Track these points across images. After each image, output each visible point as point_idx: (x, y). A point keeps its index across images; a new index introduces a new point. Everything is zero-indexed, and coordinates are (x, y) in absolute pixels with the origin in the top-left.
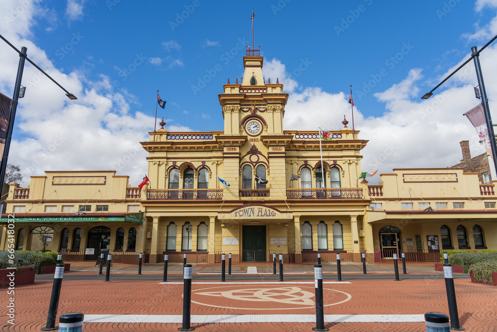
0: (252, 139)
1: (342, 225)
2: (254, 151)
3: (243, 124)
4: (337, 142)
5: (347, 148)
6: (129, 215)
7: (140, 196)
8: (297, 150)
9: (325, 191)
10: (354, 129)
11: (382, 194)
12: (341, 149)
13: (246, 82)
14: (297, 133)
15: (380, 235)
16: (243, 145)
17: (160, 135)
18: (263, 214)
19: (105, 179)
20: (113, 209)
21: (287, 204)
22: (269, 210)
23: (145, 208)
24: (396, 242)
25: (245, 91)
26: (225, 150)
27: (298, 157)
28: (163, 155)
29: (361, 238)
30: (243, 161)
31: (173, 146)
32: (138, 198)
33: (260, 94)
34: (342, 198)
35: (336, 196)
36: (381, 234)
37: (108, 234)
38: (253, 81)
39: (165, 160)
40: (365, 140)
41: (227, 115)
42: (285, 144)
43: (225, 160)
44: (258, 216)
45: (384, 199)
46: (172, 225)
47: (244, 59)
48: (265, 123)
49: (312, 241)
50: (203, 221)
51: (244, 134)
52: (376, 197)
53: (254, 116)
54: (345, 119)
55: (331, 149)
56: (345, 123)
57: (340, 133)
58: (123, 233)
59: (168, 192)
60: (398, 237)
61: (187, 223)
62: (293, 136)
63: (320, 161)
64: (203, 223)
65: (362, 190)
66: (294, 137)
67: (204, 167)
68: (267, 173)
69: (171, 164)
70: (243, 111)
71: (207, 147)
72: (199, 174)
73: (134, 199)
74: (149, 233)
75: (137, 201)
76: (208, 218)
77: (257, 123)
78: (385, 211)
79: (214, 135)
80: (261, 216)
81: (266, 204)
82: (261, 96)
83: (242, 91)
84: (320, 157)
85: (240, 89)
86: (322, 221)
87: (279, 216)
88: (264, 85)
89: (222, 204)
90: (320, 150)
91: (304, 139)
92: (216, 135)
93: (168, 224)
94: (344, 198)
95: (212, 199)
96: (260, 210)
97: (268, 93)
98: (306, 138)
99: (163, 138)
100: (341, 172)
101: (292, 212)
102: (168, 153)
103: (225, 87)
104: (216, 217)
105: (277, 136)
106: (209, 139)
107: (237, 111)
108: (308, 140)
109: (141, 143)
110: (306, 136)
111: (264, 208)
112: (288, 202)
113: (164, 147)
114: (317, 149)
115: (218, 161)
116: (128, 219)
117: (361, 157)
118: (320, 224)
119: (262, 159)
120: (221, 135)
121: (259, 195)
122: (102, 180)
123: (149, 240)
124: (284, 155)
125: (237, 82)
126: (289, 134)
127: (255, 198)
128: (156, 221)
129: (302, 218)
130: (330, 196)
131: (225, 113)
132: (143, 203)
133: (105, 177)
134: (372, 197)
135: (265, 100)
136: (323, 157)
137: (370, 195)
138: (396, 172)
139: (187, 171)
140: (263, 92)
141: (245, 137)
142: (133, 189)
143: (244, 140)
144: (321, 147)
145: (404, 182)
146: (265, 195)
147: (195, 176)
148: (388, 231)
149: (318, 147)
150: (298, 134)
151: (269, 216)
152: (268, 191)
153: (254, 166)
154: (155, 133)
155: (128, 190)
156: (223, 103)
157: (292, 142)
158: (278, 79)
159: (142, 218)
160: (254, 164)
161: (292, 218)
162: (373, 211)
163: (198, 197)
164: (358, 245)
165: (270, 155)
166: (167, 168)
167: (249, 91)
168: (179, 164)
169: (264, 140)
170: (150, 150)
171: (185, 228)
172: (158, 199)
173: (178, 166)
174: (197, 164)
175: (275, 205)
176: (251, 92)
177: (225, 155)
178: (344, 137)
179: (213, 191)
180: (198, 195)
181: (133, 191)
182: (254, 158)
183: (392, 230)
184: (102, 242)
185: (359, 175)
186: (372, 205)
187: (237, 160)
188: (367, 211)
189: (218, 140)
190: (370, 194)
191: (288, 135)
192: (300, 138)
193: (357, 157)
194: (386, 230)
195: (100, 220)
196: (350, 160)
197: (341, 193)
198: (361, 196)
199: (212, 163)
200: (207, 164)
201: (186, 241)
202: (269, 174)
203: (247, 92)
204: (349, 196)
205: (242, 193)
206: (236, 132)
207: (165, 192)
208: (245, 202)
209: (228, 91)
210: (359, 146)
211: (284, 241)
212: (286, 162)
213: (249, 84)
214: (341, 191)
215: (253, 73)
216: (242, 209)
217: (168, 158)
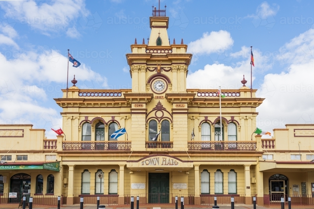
0: (158, 97)
1: (236, 173)
2: (159, 108)
3: (149, 83)
4: (235, 100)
5: (244, 105)
6: (46, 163)
7: (56, 147)
8: (199, 107)
9: (223, 143)
10: (251, 88)
11: (273, 147)
12: (239, 106)
13: (152, 43)
14: (199, 91)
15: (269, 182)
16: (149, 102)
17: (73, 92)
18: (167, 163)
19: (23, 132)
20: (32, 158)
21: (188, 155)
22: (173, 160)
23: (61, 157)
24: (284, 188)
25: (152, 51)
26: (133, 106)
27: (200, 113)
28: (76, 110)
29: (253, 184)
30: (150, 116)
31: (84, 102)
32: (54, 149)
33: (165, 54)
34: (238, 150)
35: (232, 148)
36: (271, 181)
37: (29, 180)
38: (159, 41)
39: (78, 115)
40: (261, 98)
41: (135, 74)
42: (188, 101)
43: (133, 116)
44: (162, 164)
45: (275, 151)
46: (86, 172)
47: (150, 19)
48: (169, 82)
49: (210, 186)
50: (114, 169)
51: (150, 92)
52: (268, 149)
53: (159, 75)
54: (244, 79)
55: (230, 106)
56: (244, 82)
57: (239, 92)
58: (42, 180)
59: (82, 143)
60: (286, 184)
61: (99, 170)
62: (195, 94)
63: (219, 117)
64: (113, 170)
65: (256, 143)
66: (197, 95)
67: (113, 122)
68: (171, 127)
69: (83, 119)
70: (150, 70)
71: (115, 103)
72: (109, 128)
73: (51, 149)
74: (65, 180)
75: (54, 152)
76: (118, 166)
77: (162, 81)
78: (275, 162)
79: (122, 93)
80: (165, 165)
81: (170, 155)
82: (167, 56)
83: (148, 51)
84: (219, 113)
85: (147, 49)
86: (219, 169)
87: (181, 165)
88: (169, 45)
89: (131, 154)
90: (219, 107)
91: (205, 97)
92: (124, 93)
93: (82, 171)
94: (239, 150)
95: (121, 150)
96: (165, 159)
97: (173, 53)
98: (207, 96)
99: (76, 95)
100: (237, 127)
101: (192, 162)
102: (80, 109)
103: (132, 47)
104: (125, 166)
105: (180, 94)
106: (118, 96)
107: (143, 71)
108: (209, 97)
109: (54, 99)
110: (207, 95)
111: (168, 158)
112: (189, 153)
113: (76, 104)
114: (217, 106)
115: (126, 117)
116: (46, 167)
117: (257, 114)
118: (217, 172)
119: (166, 115)
120: (129, 93)
121: (163, 147)
122: (20, 133)
123: (65, 185)
124: (186, 111)
125: (144, 43)
126: (192, 92)
127: (160, 150)
128: (71, 169)
129: (201, 166)
130: (227, 148)
131: (132, 72)
132: (59, 153)
133: (23, 130)
134: (265, 149)
135: (170, 60)
136: (223, 113)
137: (263, 148)
138: (288, 127)
139: (99, 125)
140: (168, 53)
141: (151, 95)
142: (49, 141)
143: (150, 97)
144: (220, 104)
145: (295, 136)
146: (169, 147)
147: (105, 130)
148: (277, 179)
149: (218, 104)
150: (199, 93)
151: (173, 165)
152: (172, 143)
153: (159, 121)
154: (68, 90)
155: (45, 141)
156: (131, 62)
157: (194, 99)
158: (182, 39)
159: (59, 166)
160: (159, 119)
161: (192, 166)
162: (265, 161)
163: (109, 148)
164: (249, 190)
165: (174, 111)
166: (80, 121)
167: (155, 51)
168: (91, 118)
169: (169, 97)
170: (63, 106)
171: (98, 175)
172: (72, 150)
173: (90, 121)
174: (107, 119)
175: (177, 155)
176: (157, 53)
177: (133, 111)
178: (243, 95)
179: (123, 143)
180: (109, 146)
181: (49, 143)
182: (159, 114)
183: (280, 177)
184: (24, 187)
185: (254, 130)
186: (264, 156)
187: (144, 116)
188: (260, 161)
189: (127, 97)
190: (263, 146)
191: (190, 93)
192: (201, 96)
193: (253, 113)
194: (275, 177)
195: (21, 168)
196: (246, 117)
197: (237, 145)
198: (255, 148)
199: (121, 118)
200: (116, 119)
201: (98, 186)
202: (172, 129)
203: (153, 53)
204: (244, 148)
205: (148, 145)
206: (143, 90)
207: (78, 143)
208: (151, 153)
209: (135, 51)
210: (255, 104)
211: (185, 186)
212: (189, 118)
213: (155, 45)
214: (237, 143)
215: (159, 34)
216: (148, 159)
217: (80, 113)
